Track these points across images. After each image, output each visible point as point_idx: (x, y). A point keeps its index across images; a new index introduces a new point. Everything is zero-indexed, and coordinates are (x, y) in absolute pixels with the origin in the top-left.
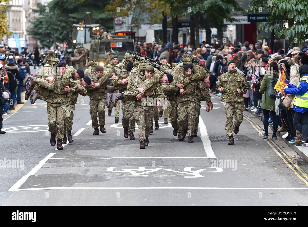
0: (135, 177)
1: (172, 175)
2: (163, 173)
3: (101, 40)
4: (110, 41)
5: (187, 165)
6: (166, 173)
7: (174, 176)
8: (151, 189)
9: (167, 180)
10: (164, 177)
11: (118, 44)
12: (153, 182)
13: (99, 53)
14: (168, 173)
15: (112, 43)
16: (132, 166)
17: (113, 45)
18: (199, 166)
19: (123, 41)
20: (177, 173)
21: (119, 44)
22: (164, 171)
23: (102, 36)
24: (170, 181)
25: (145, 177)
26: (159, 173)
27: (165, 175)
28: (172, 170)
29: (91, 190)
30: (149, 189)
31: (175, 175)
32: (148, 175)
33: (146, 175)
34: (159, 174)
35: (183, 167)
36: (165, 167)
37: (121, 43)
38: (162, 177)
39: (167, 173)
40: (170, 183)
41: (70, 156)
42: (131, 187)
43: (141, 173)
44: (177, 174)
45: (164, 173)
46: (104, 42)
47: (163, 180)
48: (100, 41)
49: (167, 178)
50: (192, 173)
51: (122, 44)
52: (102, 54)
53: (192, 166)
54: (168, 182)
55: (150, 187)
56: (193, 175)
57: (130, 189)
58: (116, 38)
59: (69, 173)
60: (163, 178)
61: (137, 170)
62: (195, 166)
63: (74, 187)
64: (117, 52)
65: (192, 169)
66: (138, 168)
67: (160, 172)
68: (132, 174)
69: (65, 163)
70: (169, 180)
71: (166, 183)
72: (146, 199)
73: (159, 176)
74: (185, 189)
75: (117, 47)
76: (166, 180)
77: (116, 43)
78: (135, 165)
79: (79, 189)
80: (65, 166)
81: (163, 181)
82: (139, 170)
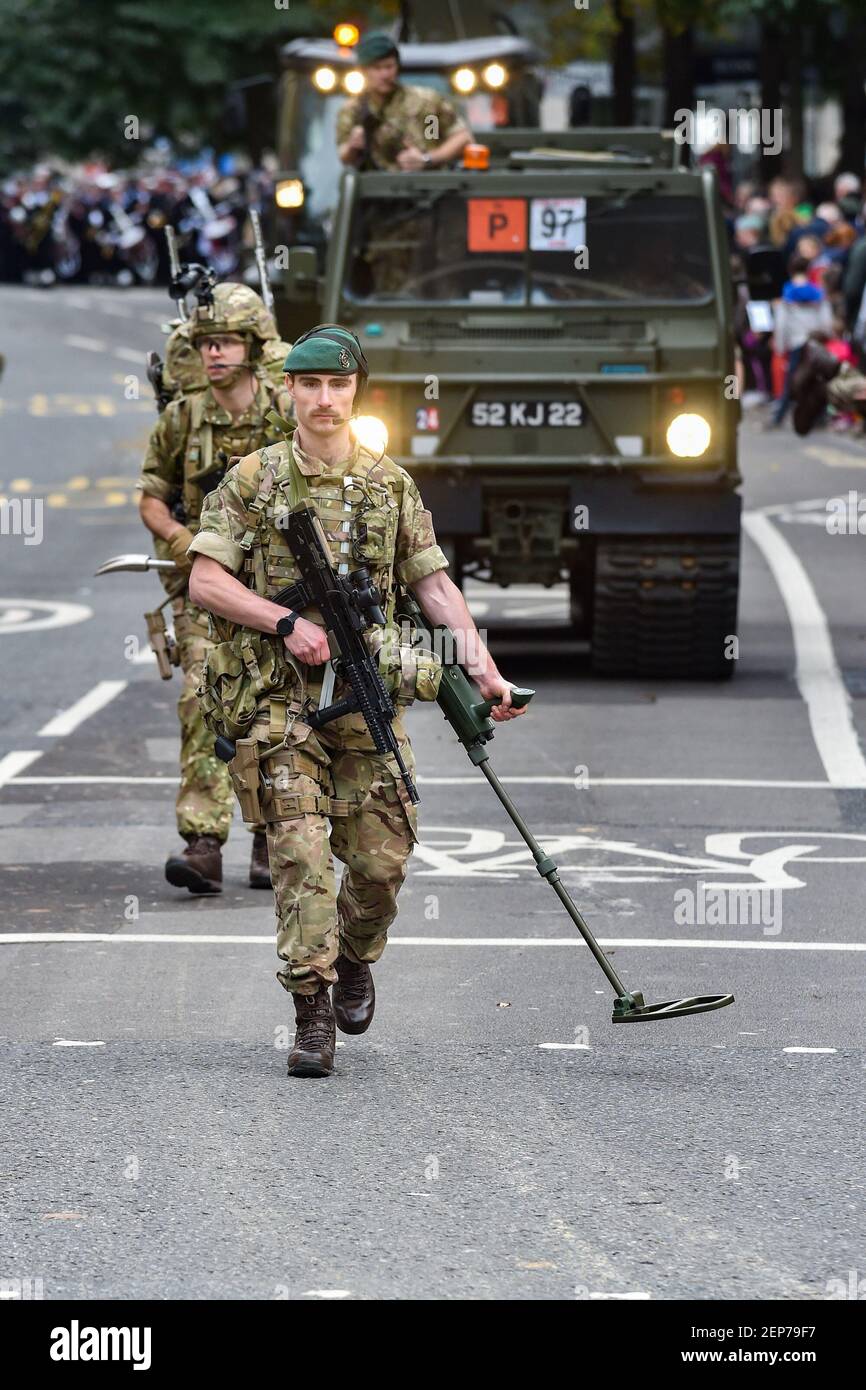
0: (450, 885)
1: (640, 874)
2: (592, 862)
3: (370, 175)
4: (465, 186)
5: (721, 822)
6: (611, 863)
7: (653, 879)
8: (528, 948)
9: (614, 903)
10: (598, 885)
11: (548, 211)
12: (541, 912)
13: (343, 306)
14: (622, 864)
15: (489, 207)
16: (435, 824)
17: (493, 229)
18: (783, 829)
19: (603, 184)
20: (666, 864)
21: (562, 218)
22: (601, 852)
23: (385, 132)
24: (631, 908)
25: (500, 885)
26: (575, 863)
27: (605, 875)
28: (641, 846)
29: (218, 951)
30: (518, 947)
31: (656, 874)
32: (515, 871)
33: (505, 871)
34: (573, 868)
35: (700, 831)
36: (607, 830)
37: (579, 208)
38: (588, 885)
39: (617, 864)
40: (630, 917)
41: (115, 770)
42: (429, 936)
43: (479, 865)
44: (669, 870)
45: (601, 865)
46: (403, 194)
47: (592, 899)
48: (358, 185)
49: (616, 890)
50: (747, 862)
51: (589, 219)
52: (374, 327)
53: (750, 829)
54: (621, 909)
55: (525, 936)
56: (750, 878)
57: (419, 946)
58: (537, 154)
59: (108, 858)
60: (592, 891)
61: (463, 847)
62: (763, 829)
63: (130, 933)
64: (539, 299)
65: (745, 846)
66: (468, 837)
67: (581, 856)
68: (433, 868)
69: (87, 807)
70: (627, 901)
71: (609, 915)
72: (503, 1000)
73: (572, 879)
74: (706, 950)
75: (539, 243)
76: (611, 898)
77: (528, 201)
78: (450, 820)
79: (159, 944)
80: (89, 821)
81: (591, 905)
82: (472, 848)
